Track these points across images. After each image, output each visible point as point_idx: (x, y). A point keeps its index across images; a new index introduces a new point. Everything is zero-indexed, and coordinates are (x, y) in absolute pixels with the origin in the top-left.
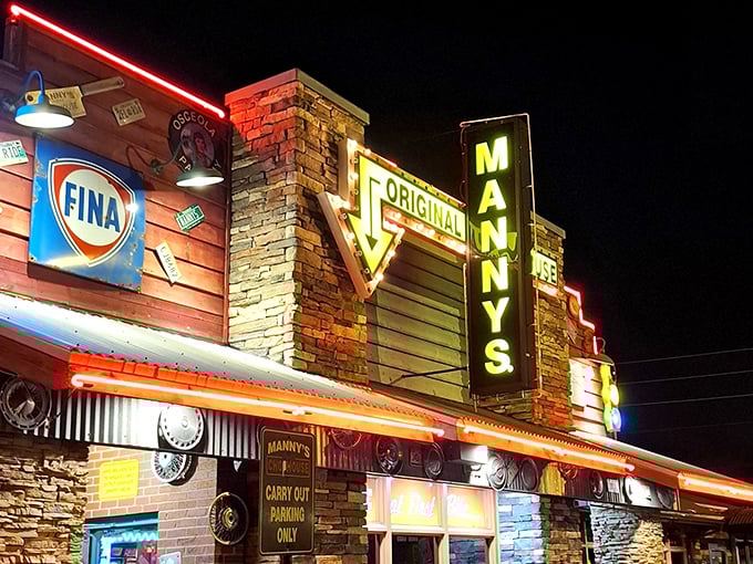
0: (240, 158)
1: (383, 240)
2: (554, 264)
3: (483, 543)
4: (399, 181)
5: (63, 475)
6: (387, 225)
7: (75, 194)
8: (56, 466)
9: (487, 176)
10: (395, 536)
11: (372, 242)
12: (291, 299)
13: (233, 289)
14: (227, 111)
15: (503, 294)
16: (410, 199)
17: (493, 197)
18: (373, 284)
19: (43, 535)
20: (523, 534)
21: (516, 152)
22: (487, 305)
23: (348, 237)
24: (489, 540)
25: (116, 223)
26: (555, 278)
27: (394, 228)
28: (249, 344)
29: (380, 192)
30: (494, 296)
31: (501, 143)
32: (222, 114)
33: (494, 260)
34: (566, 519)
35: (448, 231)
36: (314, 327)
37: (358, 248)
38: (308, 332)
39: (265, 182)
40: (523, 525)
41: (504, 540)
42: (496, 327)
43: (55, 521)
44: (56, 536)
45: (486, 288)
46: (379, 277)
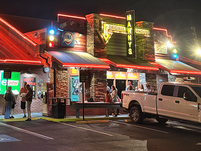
0: (87, 25)
1: (108, 36)
2: (149, 31)
3: (137, 81)
4: (111, 25)
5: (65, 72)
6: (109, 33)
7: (66, 36)
8: (64, 71)
9: (129, 21)
10: (116, 80)
11: (106, 36)
12: (93, 47)
13: (87, 44)
14: (86, 18)
15: (131, 41)
16: (114, 28)
17: (129, 24)
18: (106, 43)
19: (63, 79)
20: (143, 80)
21: (132, 17)
22: (129, 42)
23: (102, 37)
24: (138, 81)
25: (71, 39)
26: (149, 33)
27: (110, 33)
28: (89, 52)
29: (108, 28)
30: (130, 41)
31: (130, 16)
32: (85, 19)
33: (129, 35)
34: (152, 77)
35: (122, 31)
36: (97, 50)
37: (104, 38)
38: (96, 51)
39: (90, 29)
40: (143, 78)
41: (141, 81)
42: (130, 47)
43: (64, 77)
44: (64, 79)
45: (129, 40)
46: (107, 42)
